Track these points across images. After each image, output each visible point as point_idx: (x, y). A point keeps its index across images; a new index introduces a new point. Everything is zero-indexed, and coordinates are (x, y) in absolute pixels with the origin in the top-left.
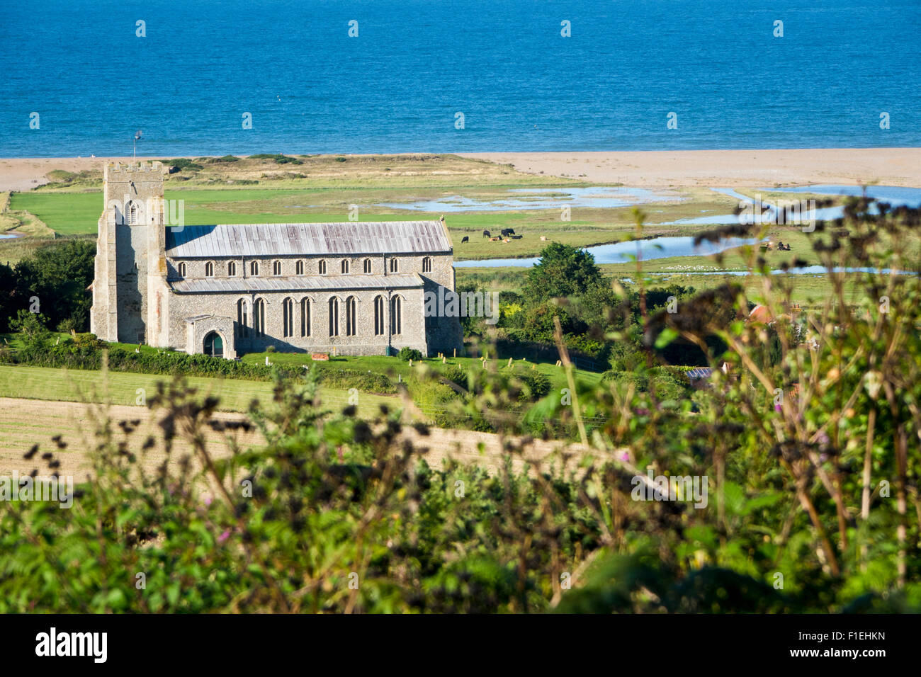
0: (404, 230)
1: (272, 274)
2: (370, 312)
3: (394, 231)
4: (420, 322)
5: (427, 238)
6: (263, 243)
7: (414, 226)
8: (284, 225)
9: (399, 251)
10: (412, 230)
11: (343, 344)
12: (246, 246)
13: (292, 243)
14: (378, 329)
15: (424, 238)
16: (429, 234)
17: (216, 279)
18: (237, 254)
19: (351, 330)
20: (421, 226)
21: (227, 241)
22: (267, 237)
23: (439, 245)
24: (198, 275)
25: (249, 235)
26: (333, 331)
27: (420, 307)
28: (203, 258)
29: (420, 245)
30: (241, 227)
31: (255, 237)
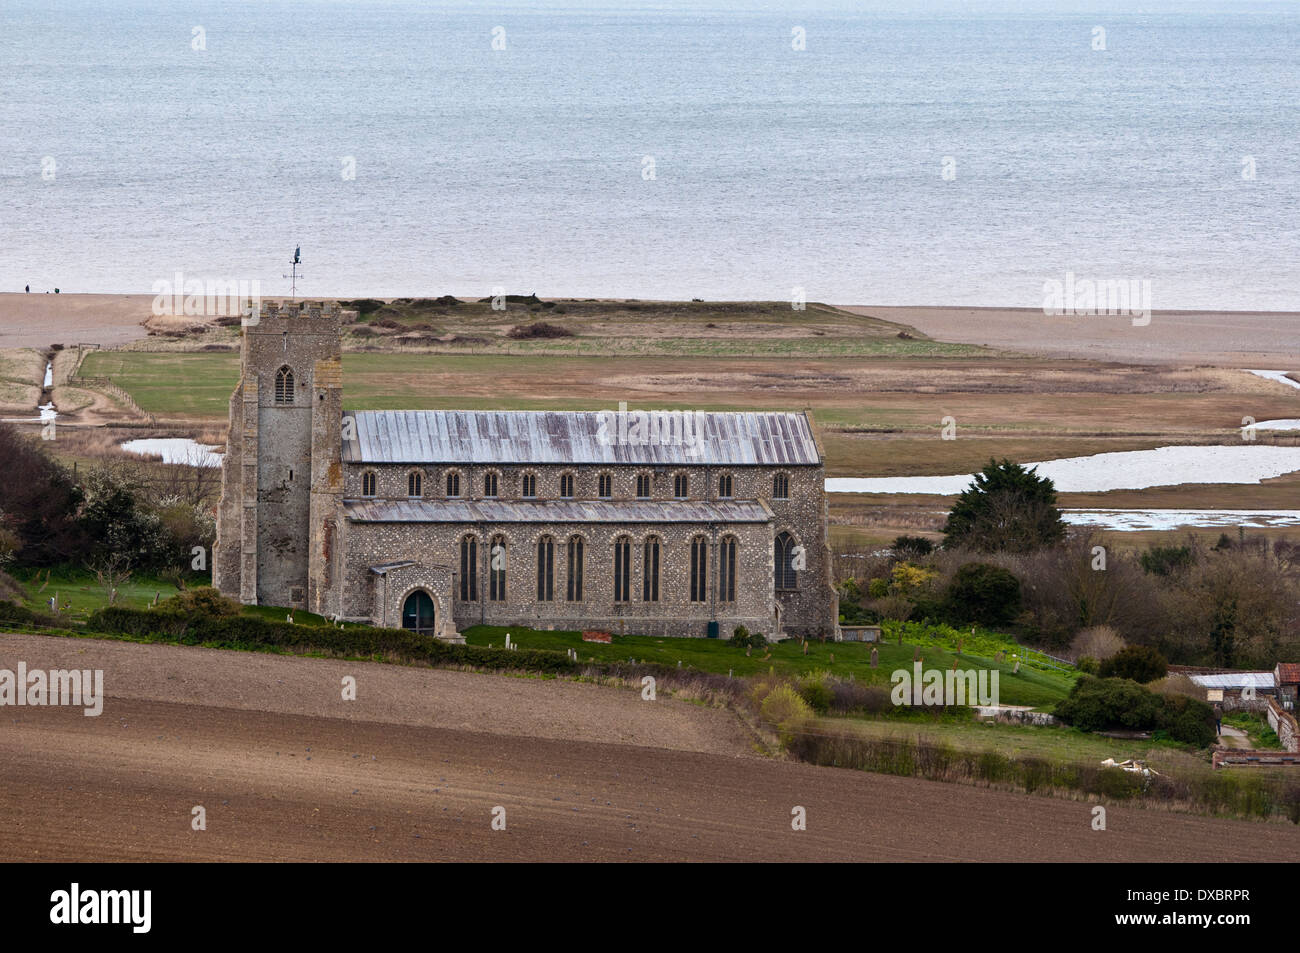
0: (744, 426)
1: (520, 496)
2: (682, 563)
3: (728, 427)
4: (766, 584)
5: (782, 442)
6: (505, 442)
7: (761, 420)
8: (542, 414)
9: (735, 461)
10: (757, 426)
11: (638, 617)
12: (476, 446)
13: (555, 442)
14: (698, 592)
15: (777, 442)
16: (786, 436)
17: (423, 500)
18: (463, 460)
19: (651, 591)
20: (772, 419)
21: (445, 438)
22: (513, 433)
23: (802, 454)
24: (395, 491)
25: (483, 428)
26: (622, 592)
27: (767, 558)
28: (405, 465)
29: (769, 453)
30: (470, 416)
31: (493, 432)
